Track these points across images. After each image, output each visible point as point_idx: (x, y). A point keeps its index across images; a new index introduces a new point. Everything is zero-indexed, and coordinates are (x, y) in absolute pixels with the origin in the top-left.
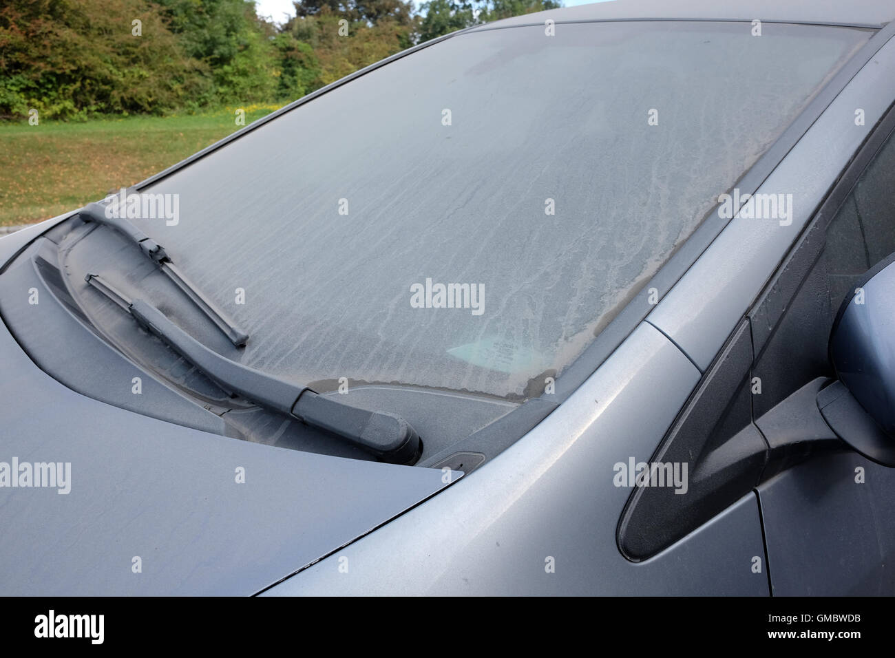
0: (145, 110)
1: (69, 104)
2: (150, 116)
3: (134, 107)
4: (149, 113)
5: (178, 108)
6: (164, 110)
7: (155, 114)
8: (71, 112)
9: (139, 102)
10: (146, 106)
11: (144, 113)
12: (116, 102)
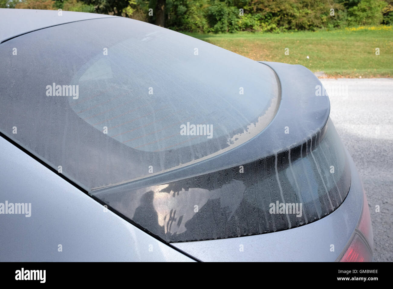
0: (306, 29)
1: (274, 26)
2: (308, 31)
3: (301, 27)
4: (309, 30)
5: (323, 28)
6: (315, 29)
7: (310, 30)
8: (275, 29)
9: (304, 25)
10: (307, 27)
11: (306, 30)
12: (293, 25)
